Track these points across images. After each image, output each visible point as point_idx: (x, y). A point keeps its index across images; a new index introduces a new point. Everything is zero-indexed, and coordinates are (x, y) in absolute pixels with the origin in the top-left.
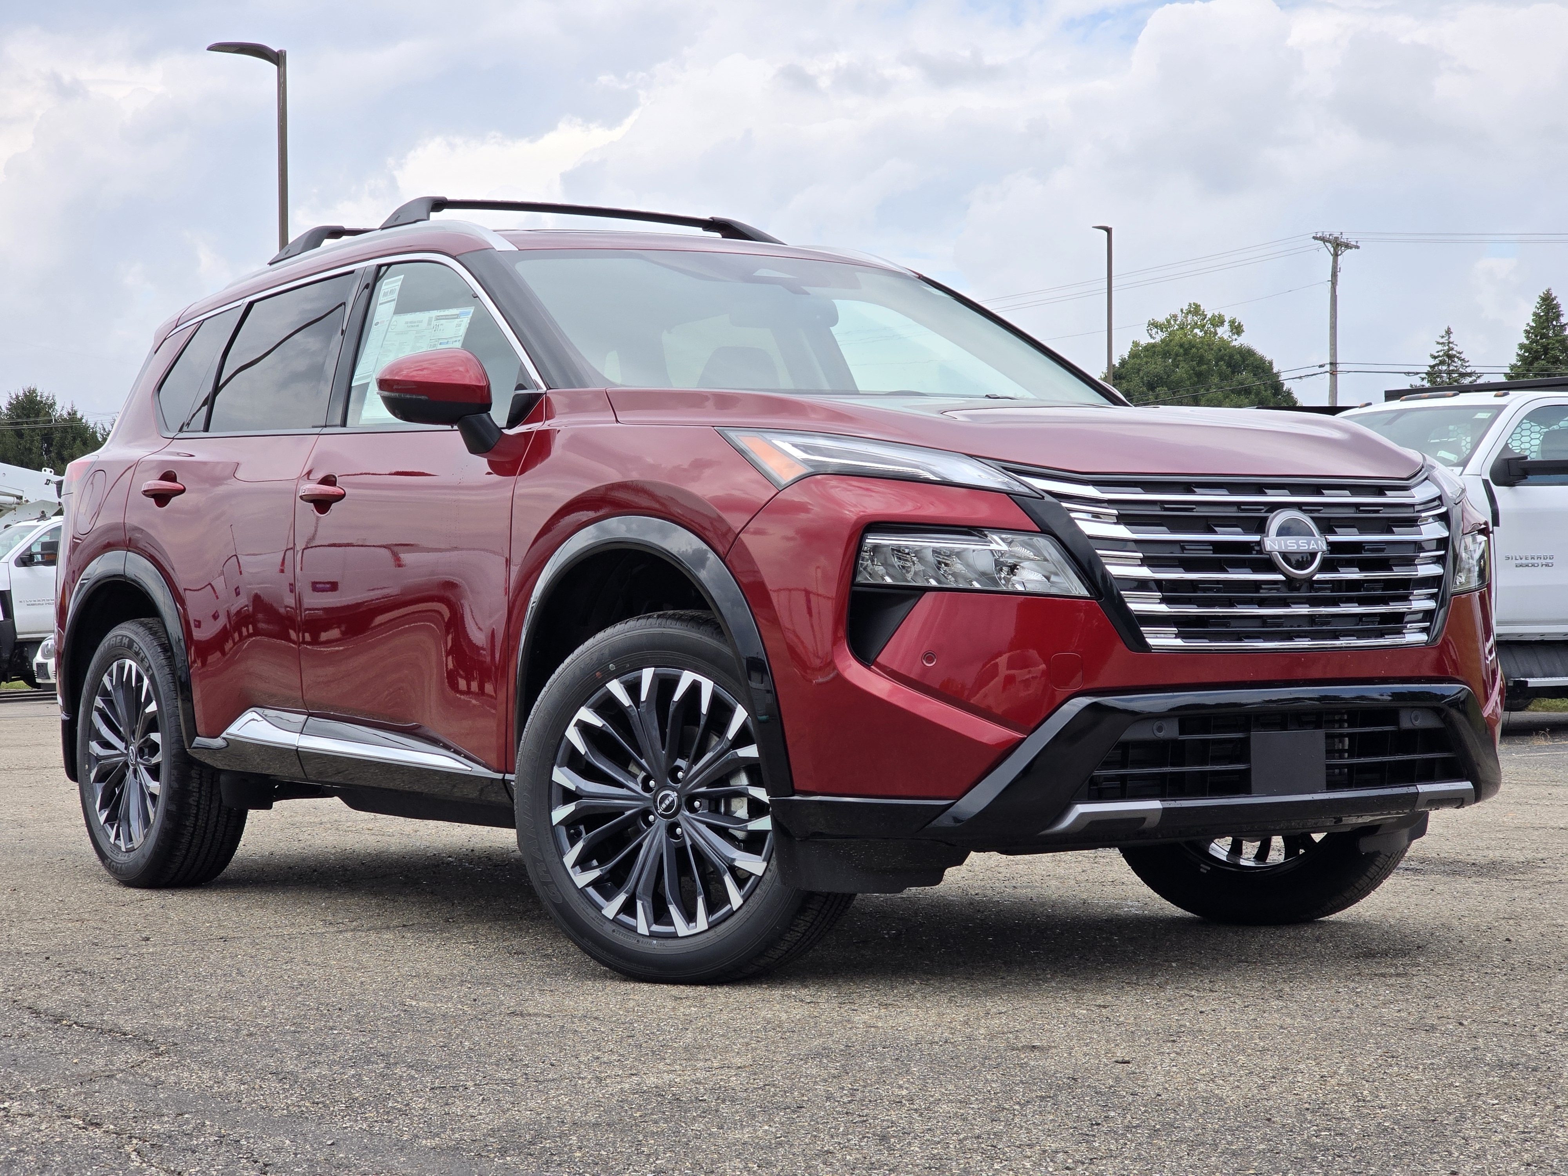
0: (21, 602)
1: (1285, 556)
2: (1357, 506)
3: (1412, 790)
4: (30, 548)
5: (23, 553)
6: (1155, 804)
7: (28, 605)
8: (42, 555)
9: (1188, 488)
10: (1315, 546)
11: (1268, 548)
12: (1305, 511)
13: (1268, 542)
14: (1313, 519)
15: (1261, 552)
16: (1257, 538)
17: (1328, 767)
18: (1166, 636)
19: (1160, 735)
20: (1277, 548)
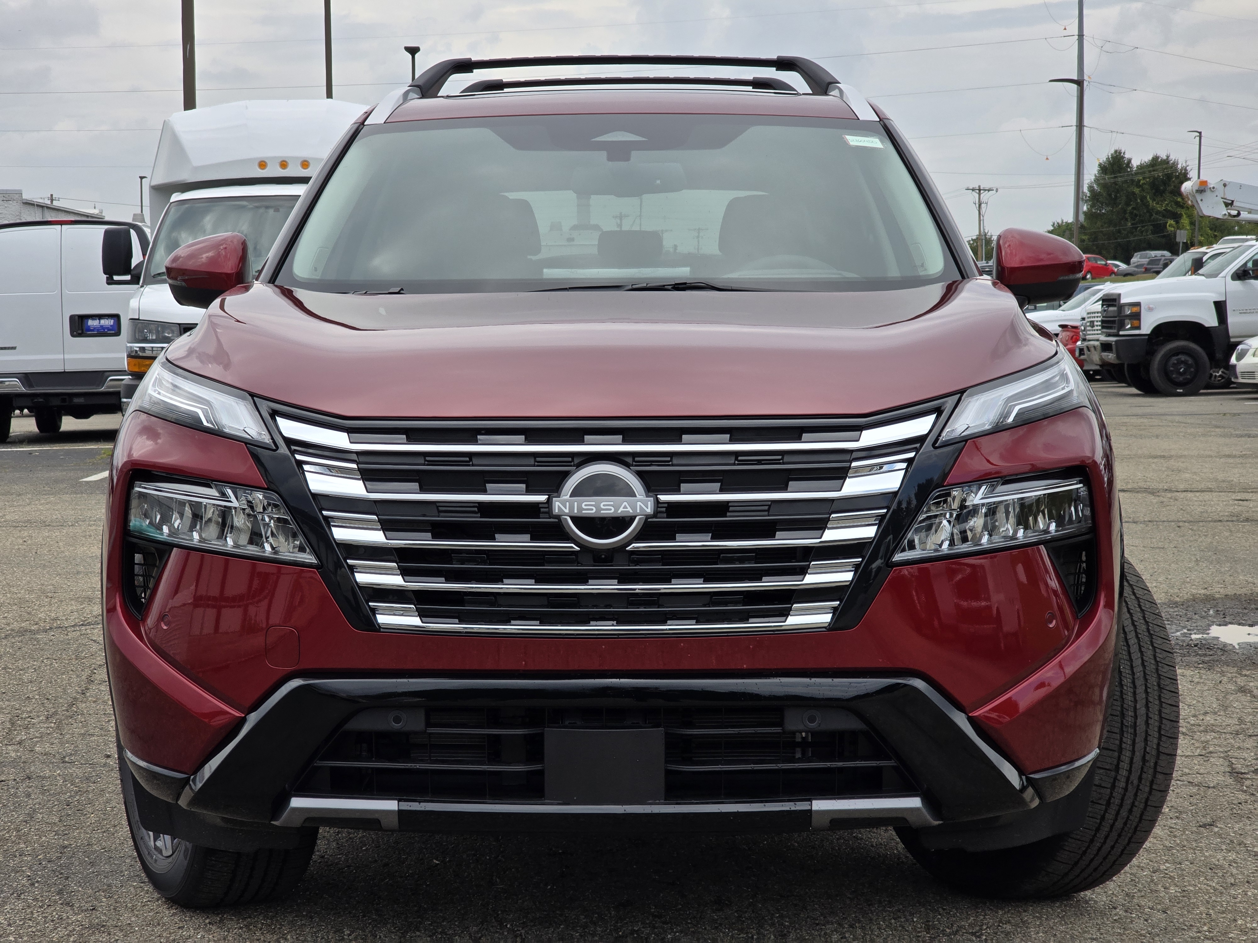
0: (1234, 310)
1: (580, 521)
2: (736, 454)
3: (801, 806)
4: (1246, 264)
5: (1239, 269)
6: (391, 805)
7: (1240, 313)
8: (1253, 271)
9: (470, 435)
10: (629, 509)
11: (556, 511)
12: (627, 465)
13: (557, 503)
14: (640, 475)
15: (550, 514)
16: (543, 498)
17: (668, 772)
18: (404, 613)
19: (397, 726)
20: (567, 511)
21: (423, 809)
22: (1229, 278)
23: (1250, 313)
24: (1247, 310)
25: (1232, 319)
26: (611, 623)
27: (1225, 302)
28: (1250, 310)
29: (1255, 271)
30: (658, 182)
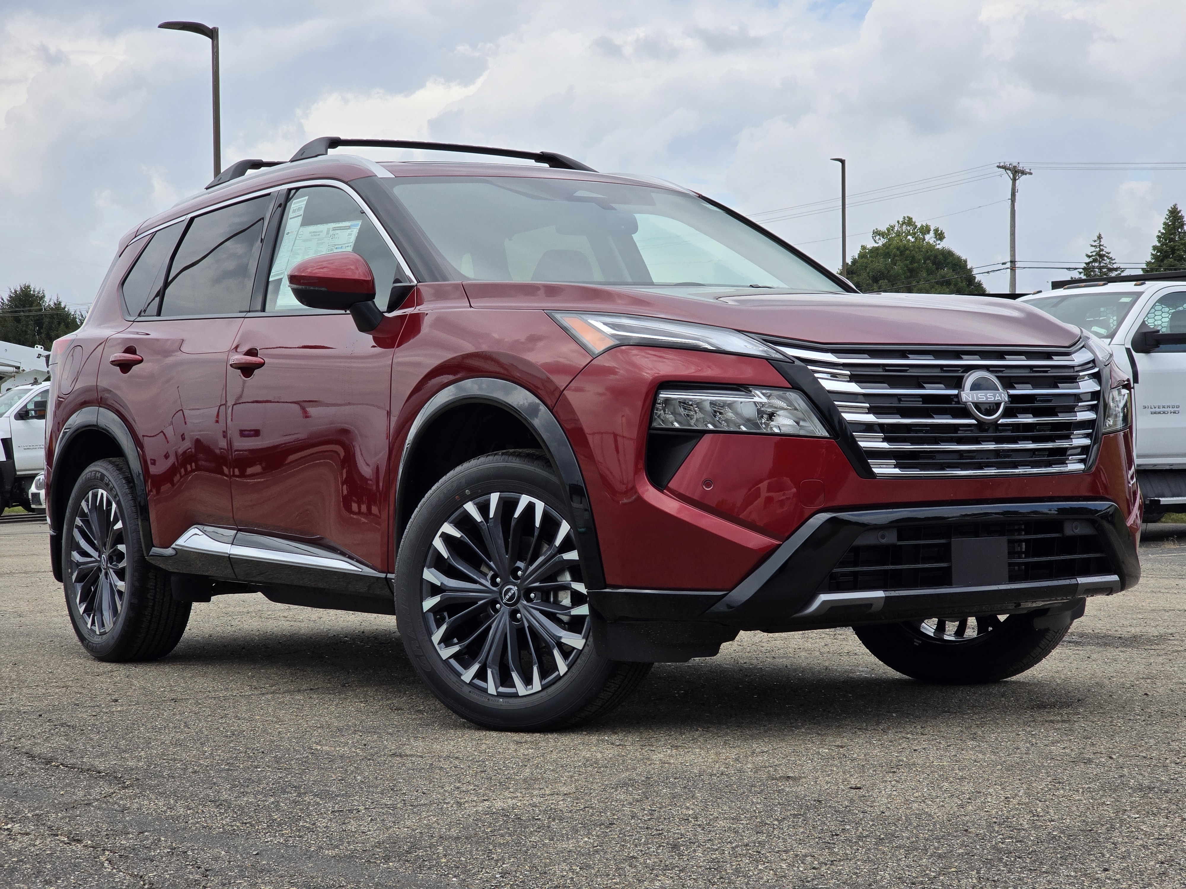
0: (19, 447)
1: (977, 405)
2: (1031, 367)
3: (1073, 581)
4: (26, 406)
5: (20, 410)
6: (880, 594)
7: (25, 449)
9: (903, 354)
10: (999, 398)
11: (964, 400)
12: (992, 372)
13: (964, 395)
14: (998, 377)
15: (958, 402)
16: (955, 392)
17: (1010, 564)
18: (887, 466)
19: (883, 541)
20: (970, 399)
21: (898, 595)
22: (12, 418)
23: (33, 449)
24: (30, 446)
25: (18, 455)
26: (994, 468)
27: (11, 438)
28: (33, 446)
29: (38, 412)
30: (623, 227)
